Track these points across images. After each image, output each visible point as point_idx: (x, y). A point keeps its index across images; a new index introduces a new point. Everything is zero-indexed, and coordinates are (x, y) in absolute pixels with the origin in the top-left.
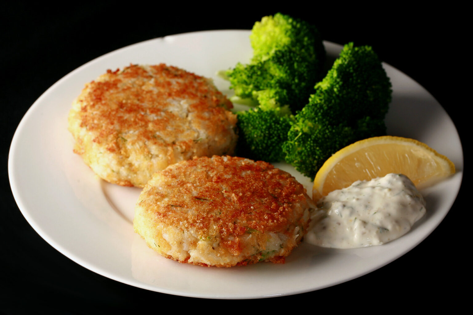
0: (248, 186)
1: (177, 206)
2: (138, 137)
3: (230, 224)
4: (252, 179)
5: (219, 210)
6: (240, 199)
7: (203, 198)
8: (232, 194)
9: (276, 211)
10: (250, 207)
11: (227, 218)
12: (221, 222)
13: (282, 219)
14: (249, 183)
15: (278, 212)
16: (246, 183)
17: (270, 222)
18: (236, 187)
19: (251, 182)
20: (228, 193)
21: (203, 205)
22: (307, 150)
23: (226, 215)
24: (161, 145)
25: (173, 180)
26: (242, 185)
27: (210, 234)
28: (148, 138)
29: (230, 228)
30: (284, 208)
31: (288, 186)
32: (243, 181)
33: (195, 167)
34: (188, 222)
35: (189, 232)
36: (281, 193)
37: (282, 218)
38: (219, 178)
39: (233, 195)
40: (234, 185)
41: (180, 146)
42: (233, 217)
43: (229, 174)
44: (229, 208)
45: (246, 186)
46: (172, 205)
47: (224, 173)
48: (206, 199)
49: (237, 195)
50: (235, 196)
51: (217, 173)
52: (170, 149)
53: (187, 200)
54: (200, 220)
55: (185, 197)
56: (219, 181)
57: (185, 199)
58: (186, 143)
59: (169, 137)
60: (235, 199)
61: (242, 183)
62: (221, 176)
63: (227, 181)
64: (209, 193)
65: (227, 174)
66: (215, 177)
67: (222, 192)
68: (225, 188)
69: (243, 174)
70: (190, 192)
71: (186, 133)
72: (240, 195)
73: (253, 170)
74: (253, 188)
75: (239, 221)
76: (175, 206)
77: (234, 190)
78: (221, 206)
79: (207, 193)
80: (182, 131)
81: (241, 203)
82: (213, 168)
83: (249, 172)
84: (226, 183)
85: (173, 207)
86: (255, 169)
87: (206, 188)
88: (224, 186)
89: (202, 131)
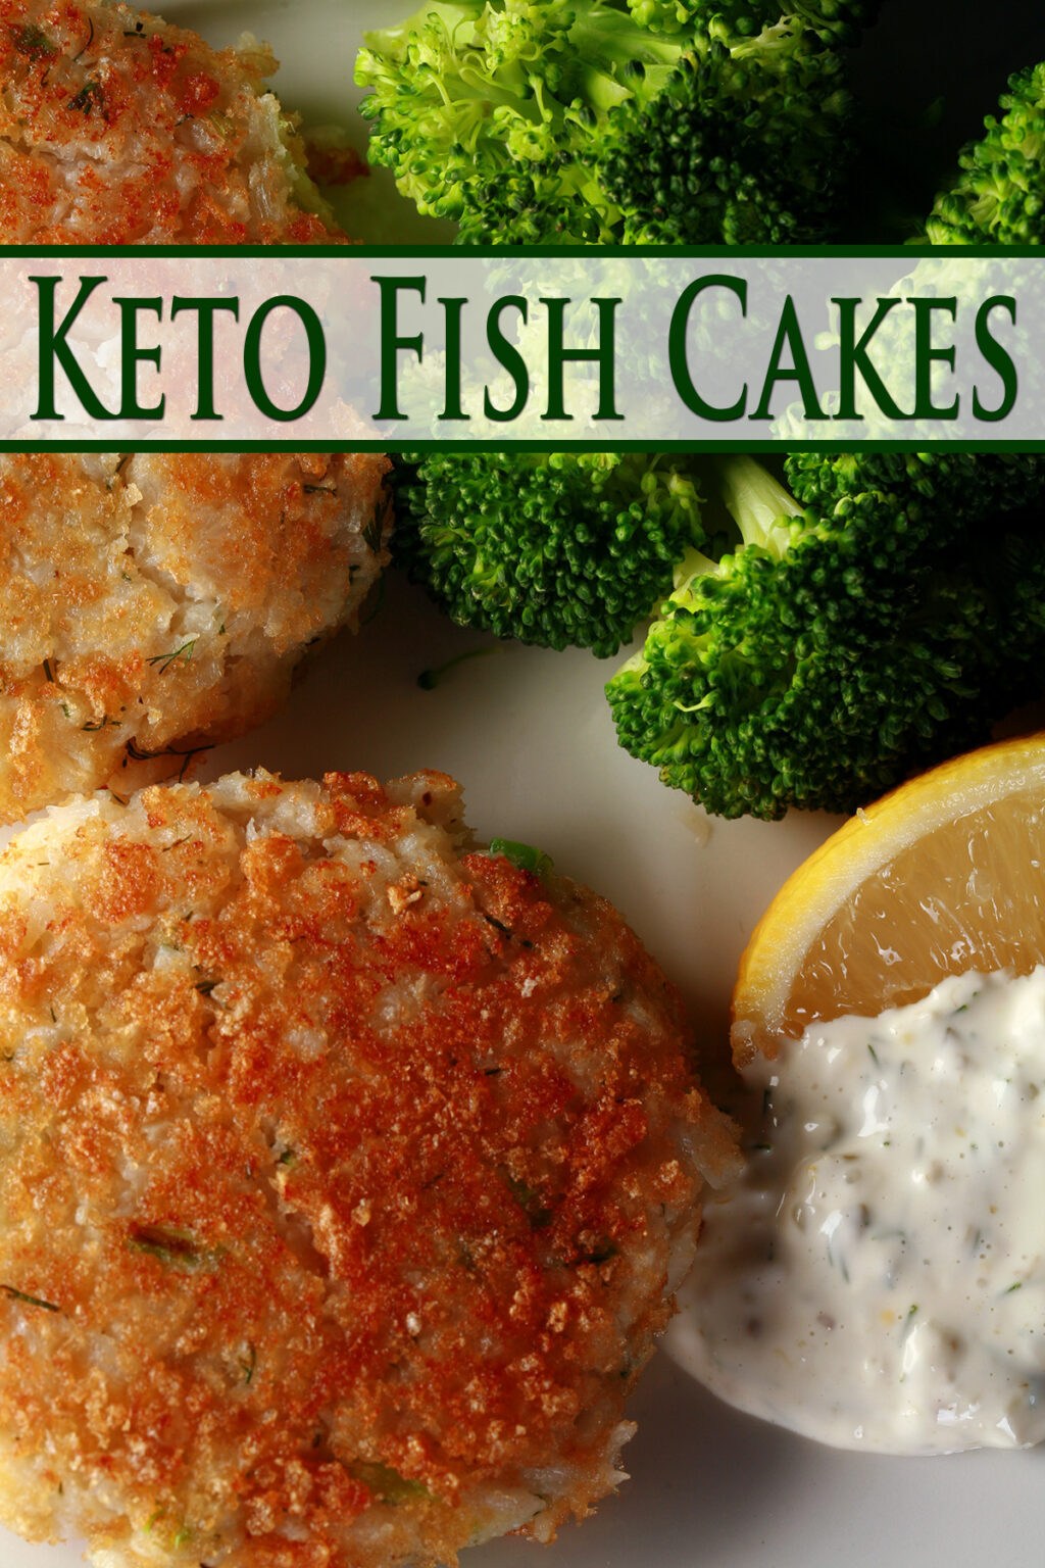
0: (404, 1131)
1: (37, 1302)
3: (295, 1469)
4: (432, 1059)
5: (244, 1348)
6: (362, 1242)
7: (169, 1227)
8: (320, 1209)
9: (531, 1346)
10: (403, 1325)
11: (282, 1418)
13: (557, 1406)
14: (409, 1104)
15: (538, 1348)
16: (398, 1100)
17: (495, 1436)
18: (341, 1136)
19: (420, 1086)
20: (298, 1202)
21: (168, 1301)
22: (731, 757)
23: (280, 1396)
25: (30, 1024)
26: (375, 1120)
27: (192, 1519)
29: (294, 1496)
30: (574, 1310)
31: (606, 1104)
32: (382, 1087)
33: (142, 921)
34: (87, 1443)
35: (87, 1495)
36: (565, 1175)
37: (556, 1399)
38: (260, 1062)
39: (326, 1214)
40: (334, 1128)
41: (81, 697)
42: (310, 1410)
43: (316, 1018)
44: (296, 1330)
45: (396, 1128)
46: (11, 1289)
47: (290, 1012)
48: (187, 1237)
49: (343, 1215)
50: (334, 1221)
51: (256, 1007)
52: (25, 712)
53: (92, 1248)
54: (146, 1439)
55: (80, 1217)
56: (258, 1089)
57: (82, 1236)
58: (108, 675)
59: (23, 632)
60: (333, 1248)
61: (376, 1103)
62: (276, 1033)
63: (303, 1081)
64: (206, 1191)
65: (304, 1016)
66: (243, 1042)
67: (272, 1182)
68: (287, 1146)
69: (389, 1013)
70: (110, 1167)
71: (118, 602)
72: (358, 1211)
73: (443, 967)
74: (430, 1145)
75: (339, 1436)
76: (26, 1298)
77: (332, 1171)
78: (257, 1318)
79: (196, 1189)
80: (92, 592)
81: (360, 1283)
82: (235, 957)
83: (418, 987)
84: (297, 1105)
85: (14, 1307)
86: (451, 961)
87: (194, 1142)
88: (285, 1134)
89: (199, 589)
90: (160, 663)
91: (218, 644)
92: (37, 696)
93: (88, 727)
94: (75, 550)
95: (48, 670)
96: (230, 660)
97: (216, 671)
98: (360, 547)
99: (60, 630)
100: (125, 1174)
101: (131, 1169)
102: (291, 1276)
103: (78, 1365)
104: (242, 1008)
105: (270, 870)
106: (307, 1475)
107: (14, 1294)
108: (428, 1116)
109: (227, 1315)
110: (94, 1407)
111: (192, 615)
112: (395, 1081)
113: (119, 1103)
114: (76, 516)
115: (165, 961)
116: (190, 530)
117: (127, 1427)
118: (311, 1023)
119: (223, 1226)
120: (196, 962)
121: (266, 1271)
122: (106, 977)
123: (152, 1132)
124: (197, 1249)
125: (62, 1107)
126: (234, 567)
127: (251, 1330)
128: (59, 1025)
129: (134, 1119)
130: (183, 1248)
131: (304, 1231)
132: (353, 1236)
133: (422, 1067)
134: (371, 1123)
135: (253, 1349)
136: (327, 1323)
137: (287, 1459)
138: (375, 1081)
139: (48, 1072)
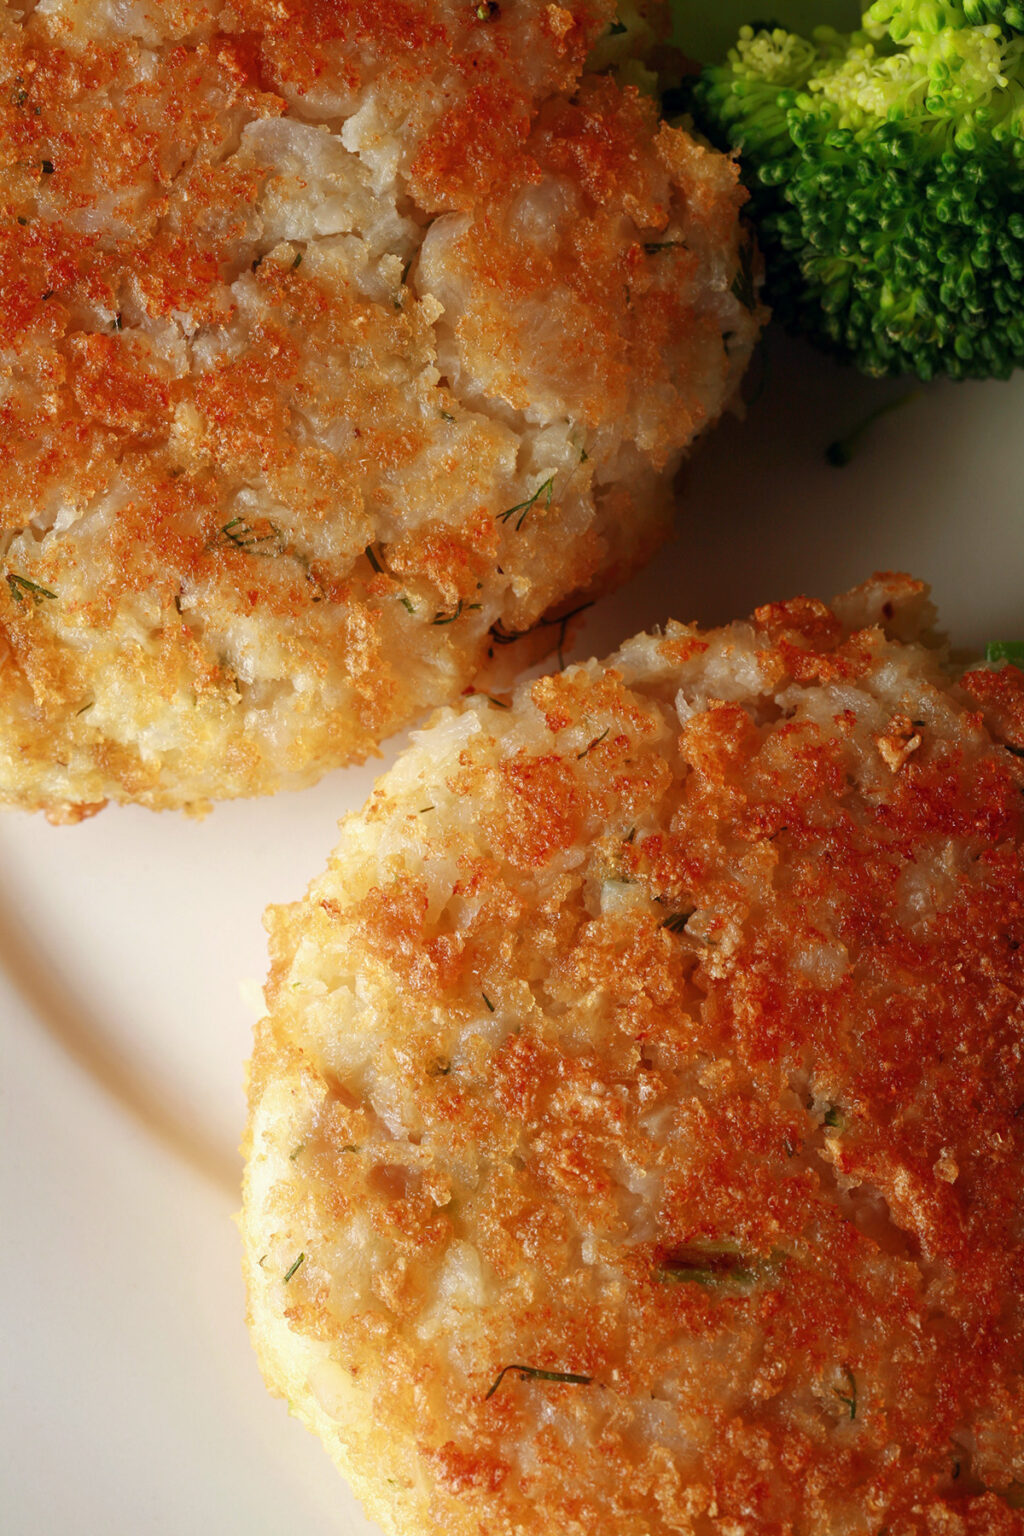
1: (561, 1377)
2: (124, 556)
3: (940, 1514)
4: (986, 948)
5: (838, 1373)
6: (955, 1203)
7: (705, 1242)
8: (892, 1174)
11: (908, 1453)
12: (881, 1503)
14: (971, 1012)
16: (957, 1010)
18: (896, 1074)
19: (979, 986)
20: (862, 1172)
21: (727, 1337)
23: (898, 1425)
24: (292, 603)
25: (462, 1021)
26: (933, 1043)
28: (196, 561)
32: (932, 998)
33: (574, 856)
38: (771, 1003)
39: (902, 1179)
40: (885, 1066)
41: (423, 583)
42: (941, 1434)
43: (827, 930)
44: (899, 1335)
45: (962, 1047)
46: (523, 1368)
47: (793, 929)
48: (730, 1249)
49: (923, 1175)
50: (913, 1186)
51: (748, 933)
52: (356, 619)
53: (614, 1291)
54: (741, 1520)
55: (588, 1254)
56: (776, 1037)
57: (597, 1280)
58: (453, 547)
59: (331, 518)
60: (920, 1220)
61: (930, 1022)
62: (780, 960)
63: (831, 1014)
64: (742, 1186)
65: (811, 931)
66: (743, 983)
67: (822, 1154)
68: (830, 1102)
69: (918, 901)
70: (611, 1182)
71: (442, 452)
72: (941, 1165)
73: (972, 826)
74: (1012, 1058)
75: (983, 1459)
76: (545, 1375)
77: (895, 1122)
78: (845, 1333)
79: (727, 1185)
80: (408, 445)
81: (964, 1258)
82: (704, 875)
83: (947, 859)
84: (831, 1047)
85: (533, 1390)
86: (979, 816)
87: (710, 1125)
88: (824, 1089)
89: (543, 409)
90: (515, 516)
91: (581, 476)
92: (366, 595)
93: (439, 620)
94: (373, 396)
95: (374, 558)
96: (598, 491)
97: (586, 508)
98: (732, 308)
99: (377, 504)
100: (631, 1187)
101: (638, 1178)
102: (876, 1269)
103: (632, 1446)
104: (730, 940)
105: (721, 752)
106: (956, 1518)
107: (528, 1373)
108: (1000, 1022)
109: (806, 1338)
110: (665, 1496)
111: (542, 446)
112: (947, 988)
113: (602, 1097)
114: (366, 353)
115: (613, 899)
116: (515, 337)
117: (713, 1511)
118: (823, 939)
119: (774, 1225)
120: (657, 892)
121: (842, 1269)
122: (546, 938)
123: (653, 1124)
124: (747, 1262)
125: (530, 1120)
126: (581, 371)
127: (843, 1350)
128: (499, 1014)
129: (626, 1112)
130: (728, 1265)
131: (876, 1206)
132: (942, 1199)
133: (977, 961)
134: (929, 1048)
135: (848, 1372)
136: (935, 1317)
137: (924, 1503)
138: (921, 993)
139: (501, 1078)
